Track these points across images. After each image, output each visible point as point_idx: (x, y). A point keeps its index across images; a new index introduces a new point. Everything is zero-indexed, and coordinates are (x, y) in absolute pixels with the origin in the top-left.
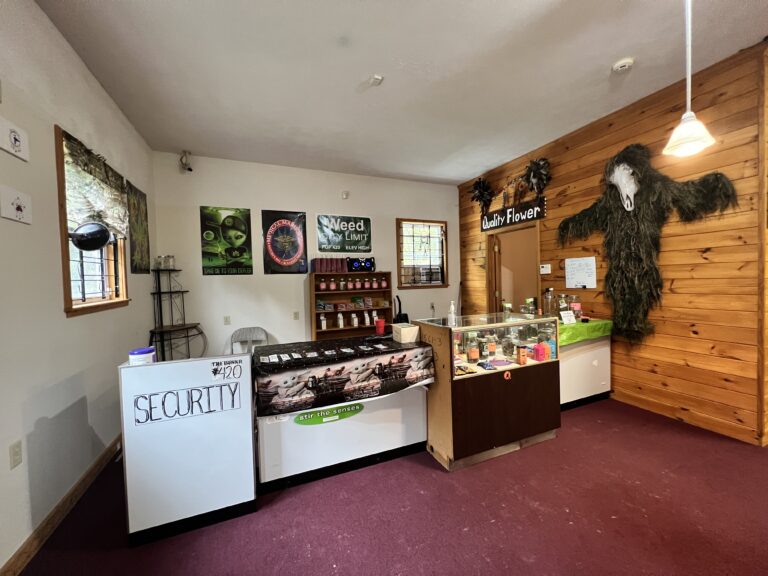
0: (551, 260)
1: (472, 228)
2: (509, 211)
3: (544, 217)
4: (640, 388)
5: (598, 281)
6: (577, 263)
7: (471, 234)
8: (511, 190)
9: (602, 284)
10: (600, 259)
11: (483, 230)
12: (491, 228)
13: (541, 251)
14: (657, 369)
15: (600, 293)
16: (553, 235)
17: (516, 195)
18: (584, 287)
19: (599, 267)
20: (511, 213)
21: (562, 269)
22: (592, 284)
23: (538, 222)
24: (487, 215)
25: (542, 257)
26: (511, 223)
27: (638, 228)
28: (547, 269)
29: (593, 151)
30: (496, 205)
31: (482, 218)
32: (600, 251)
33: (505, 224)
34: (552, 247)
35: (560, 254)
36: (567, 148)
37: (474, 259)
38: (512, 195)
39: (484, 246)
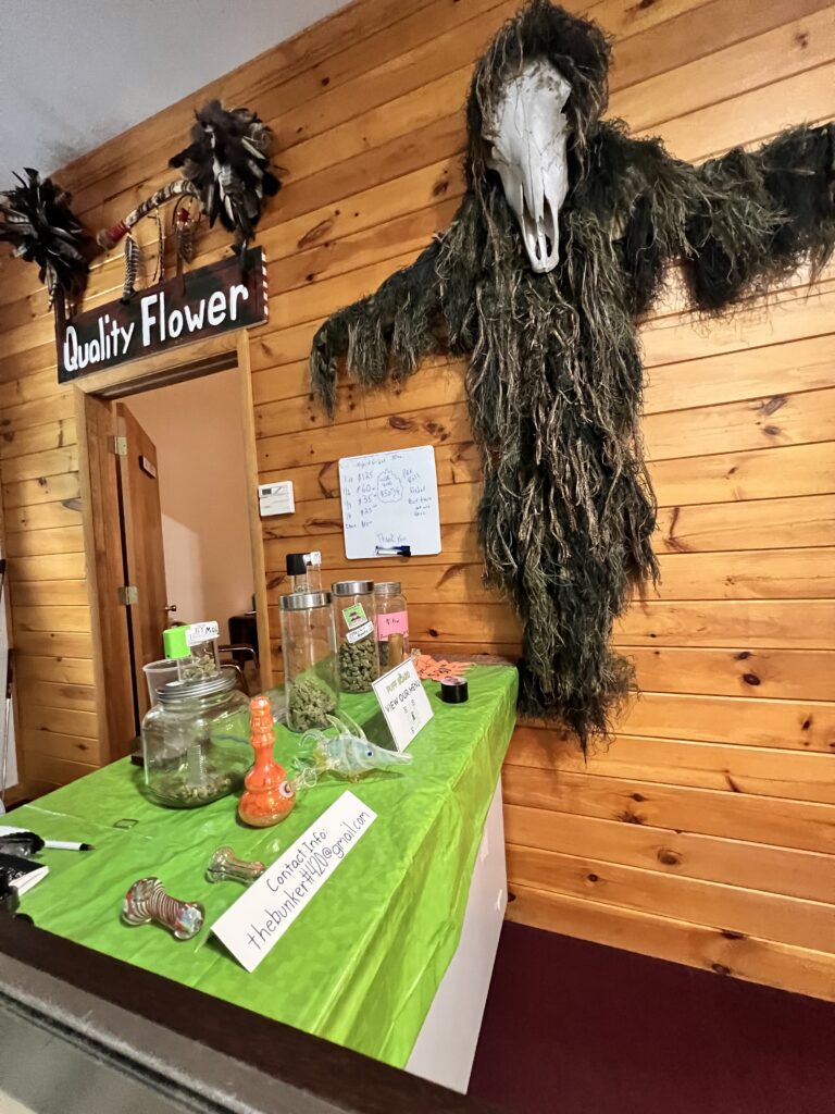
0: (294, 465)
1: (30, 371)
2: (146, 302)
3: (261, 317)
4: (594, 878)
5: (447, 528)
6: (377, 470)
7: (28, 394)
8: (149, 234)
9: (459, 536)
10: (448, 453)
11: (64, 376)
12: (92, 368)
13: (260, 436)
14: (639, 809)
15: (456, 568)
16: (295, 380)
17: (167, 249)
18: (405, 552)
19: (447, 483)
20: (154, 309)
21: (331, 494)
22: (426, 540)
23: (244, 334)
24: (76, 323)
25: (263, 456)
26: (158, 345)
27: (584, 323)
28: (281, 498)
29: (405, 87)
30: (106, 285)
31: (61, 335)
32: (449, 427)
33: (136, 350)
34: (296, 421)
35: (321, 443)
36: (325, 82)
37: (42, 482)
38: (155, 250)
39: (72, 432)
